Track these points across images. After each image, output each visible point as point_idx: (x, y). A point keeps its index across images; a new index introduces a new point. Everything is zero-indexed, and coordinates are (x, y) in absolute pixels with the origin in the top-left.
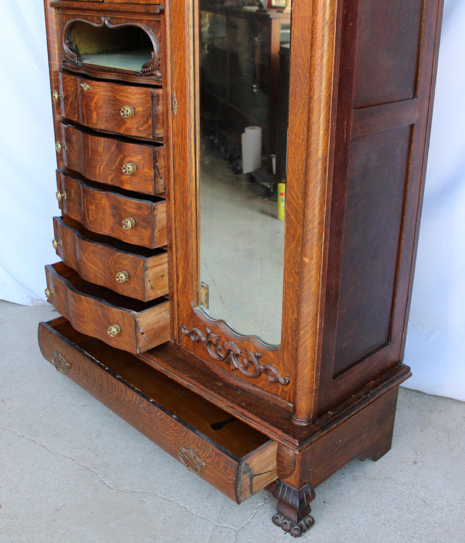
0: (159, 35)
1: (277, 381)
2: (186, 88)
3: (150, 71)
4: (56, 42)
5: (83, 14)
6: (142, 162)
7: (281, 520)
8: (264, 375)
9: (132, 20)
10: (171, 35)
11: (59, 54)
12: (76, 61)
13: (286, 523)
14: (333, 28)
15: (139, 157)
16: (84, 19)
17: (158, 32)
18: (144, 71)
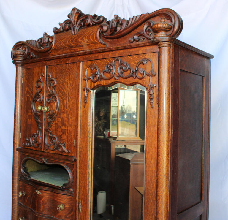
0: (73, 171)
2: (86, 199)
3: (67, 188)
4: (17, 167)
5: (33, 156)
9: (58, 162)
10: (79, 172)
11: (18, 173)
12: (27, 178)
14: (168, 177)
16: (33, 158)
17: (72, 169)
18: (64, 188)
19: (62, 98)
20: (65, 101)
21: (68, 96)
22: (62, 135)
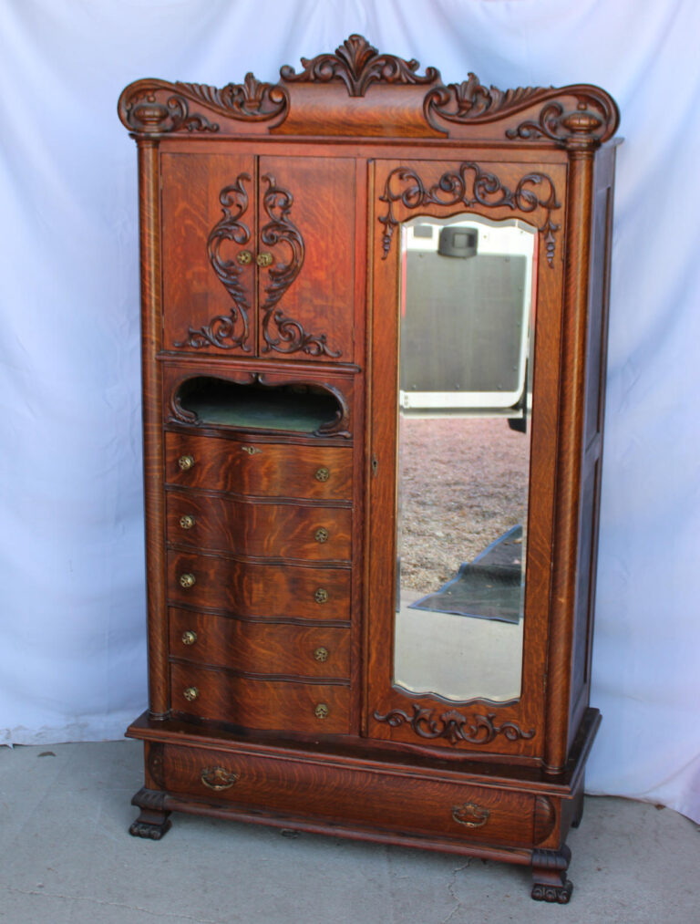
0: (349, 394)
1: (519, 736)
3: (334, 432)
6: (336, 526)
7: (542, 893)
8: (499, 737)
13: (550, 893)
15: (332, 522)
16: (217, 373)
17: (348, 391)
18: (324, 432)
19: (313, 236)
20: (323, 244)
21: (330, 231)
22: (315, 317)
